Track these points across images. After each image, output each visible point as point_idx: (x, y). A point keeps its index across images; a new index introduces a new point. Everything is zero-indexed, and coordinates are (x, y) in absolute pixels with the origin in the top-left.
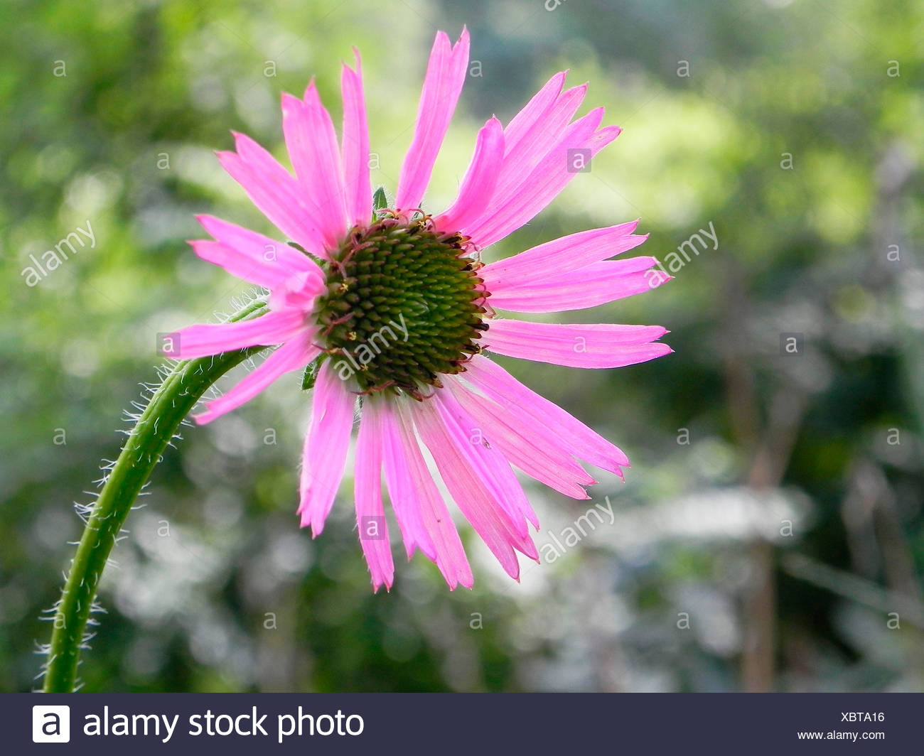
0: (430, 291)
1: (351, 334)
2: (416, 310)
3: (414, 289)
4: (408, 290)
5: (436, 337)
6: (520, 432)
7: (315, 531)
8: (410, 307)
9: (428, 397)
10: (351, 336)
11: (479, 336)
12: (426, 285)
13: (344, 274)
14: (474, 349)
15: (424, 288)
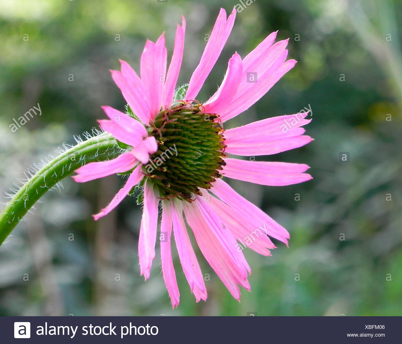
0: (204, 146)
1: (164, 168)
2: (197, 155)
3: (197, 144)
4: (193, 145)
5: (204, 170)
6: (238, 220)
7: (147, 277)
8: (194, 154)
9: (194, 201)
10: (164, 169)
11: (222, 169)
12: (202, 142)
13: (161, 135)
14: (218, 176)
15: (200, 144)
